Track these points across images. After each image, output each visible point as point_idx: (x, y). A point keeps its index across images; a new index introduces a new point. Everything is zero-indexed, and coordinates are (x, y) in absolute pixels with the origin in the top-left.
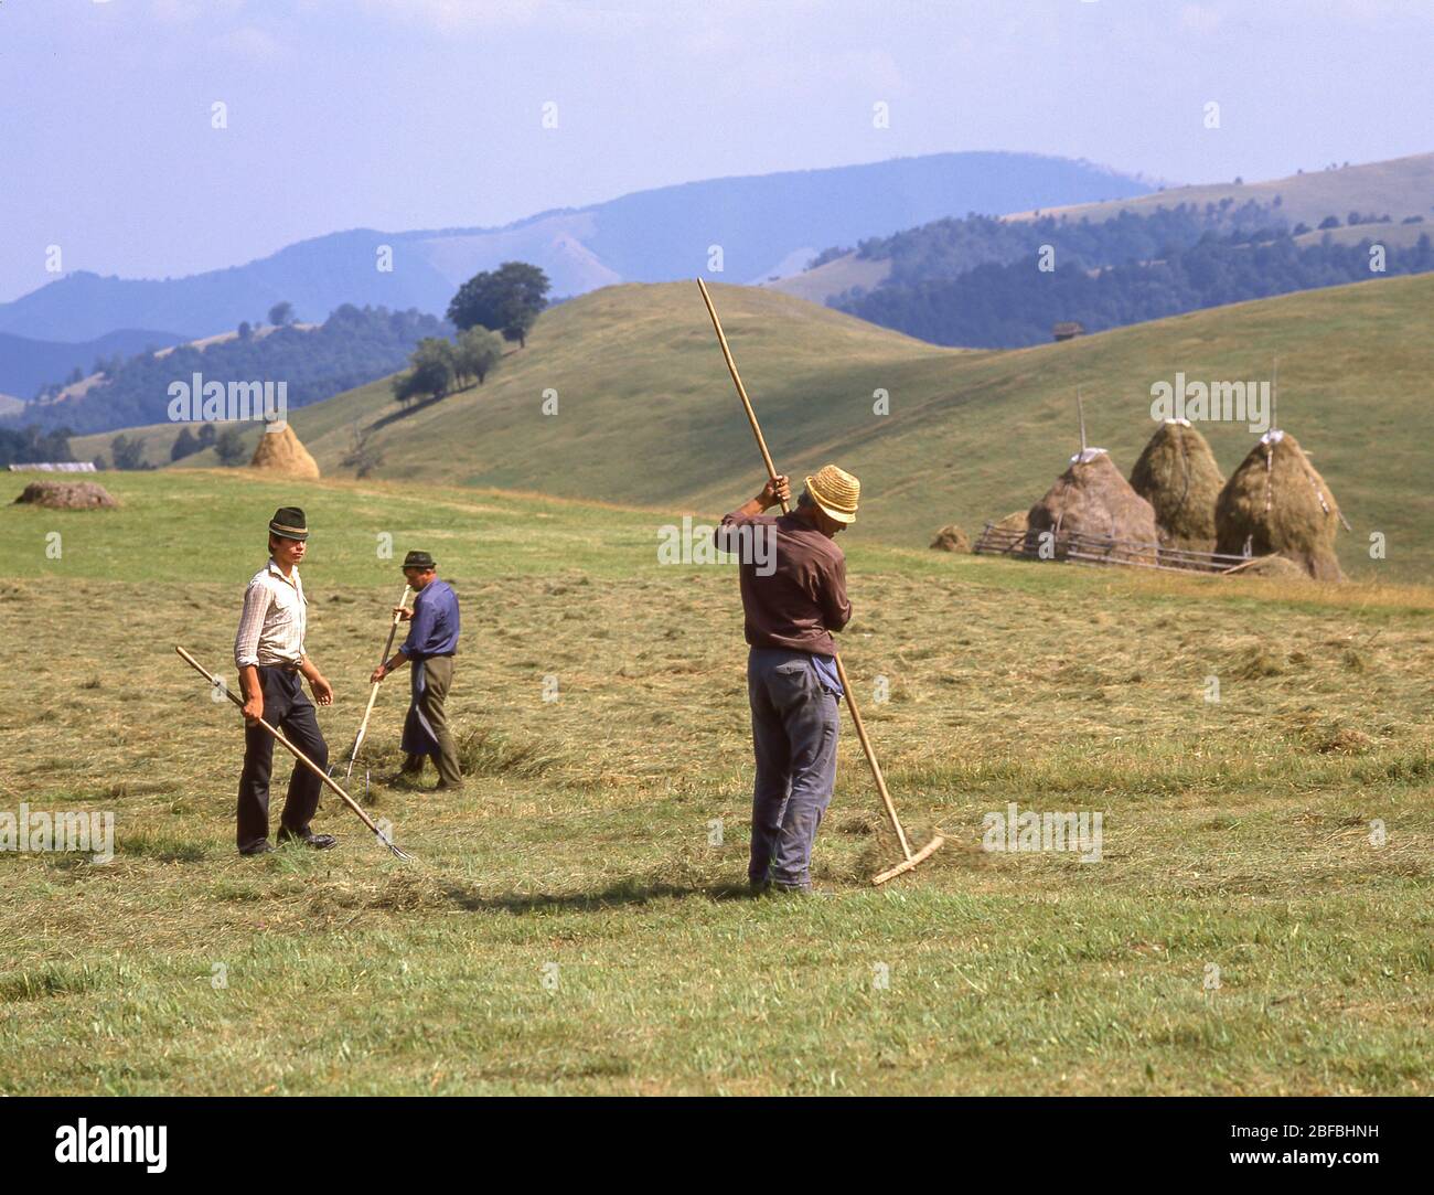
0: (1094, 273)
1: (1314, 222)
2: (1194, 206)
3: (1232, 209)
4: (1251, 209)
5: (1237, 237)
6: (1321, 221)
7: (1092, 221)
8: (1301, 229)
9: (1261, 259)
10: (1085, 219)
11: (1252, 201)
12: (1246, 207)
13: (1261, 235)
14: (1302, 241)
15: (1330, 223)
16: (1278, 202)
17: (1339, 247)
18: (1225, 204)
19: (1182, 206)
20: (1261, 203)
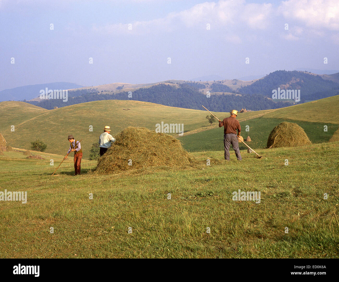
0: (73, 98)
1: (100, 91)
2: (87, 89)
3: (91, 89)
4: (94, 90)
5: (91, 93)
6: (101, 91)
7: (74, 91)
8: (99, 92)
9: (93, 96)
10: (73, 91)
11: (94, 89)
12: (93, 89)
13: (94, 93)
14: (99, 94)
15: (102, 91)
16: (97, 89)
17: (103, 94)
18: (90, 89)
19: (85, 89)
20: (95, 89)
